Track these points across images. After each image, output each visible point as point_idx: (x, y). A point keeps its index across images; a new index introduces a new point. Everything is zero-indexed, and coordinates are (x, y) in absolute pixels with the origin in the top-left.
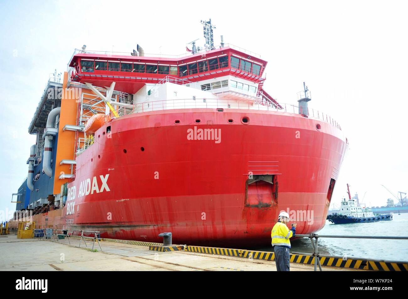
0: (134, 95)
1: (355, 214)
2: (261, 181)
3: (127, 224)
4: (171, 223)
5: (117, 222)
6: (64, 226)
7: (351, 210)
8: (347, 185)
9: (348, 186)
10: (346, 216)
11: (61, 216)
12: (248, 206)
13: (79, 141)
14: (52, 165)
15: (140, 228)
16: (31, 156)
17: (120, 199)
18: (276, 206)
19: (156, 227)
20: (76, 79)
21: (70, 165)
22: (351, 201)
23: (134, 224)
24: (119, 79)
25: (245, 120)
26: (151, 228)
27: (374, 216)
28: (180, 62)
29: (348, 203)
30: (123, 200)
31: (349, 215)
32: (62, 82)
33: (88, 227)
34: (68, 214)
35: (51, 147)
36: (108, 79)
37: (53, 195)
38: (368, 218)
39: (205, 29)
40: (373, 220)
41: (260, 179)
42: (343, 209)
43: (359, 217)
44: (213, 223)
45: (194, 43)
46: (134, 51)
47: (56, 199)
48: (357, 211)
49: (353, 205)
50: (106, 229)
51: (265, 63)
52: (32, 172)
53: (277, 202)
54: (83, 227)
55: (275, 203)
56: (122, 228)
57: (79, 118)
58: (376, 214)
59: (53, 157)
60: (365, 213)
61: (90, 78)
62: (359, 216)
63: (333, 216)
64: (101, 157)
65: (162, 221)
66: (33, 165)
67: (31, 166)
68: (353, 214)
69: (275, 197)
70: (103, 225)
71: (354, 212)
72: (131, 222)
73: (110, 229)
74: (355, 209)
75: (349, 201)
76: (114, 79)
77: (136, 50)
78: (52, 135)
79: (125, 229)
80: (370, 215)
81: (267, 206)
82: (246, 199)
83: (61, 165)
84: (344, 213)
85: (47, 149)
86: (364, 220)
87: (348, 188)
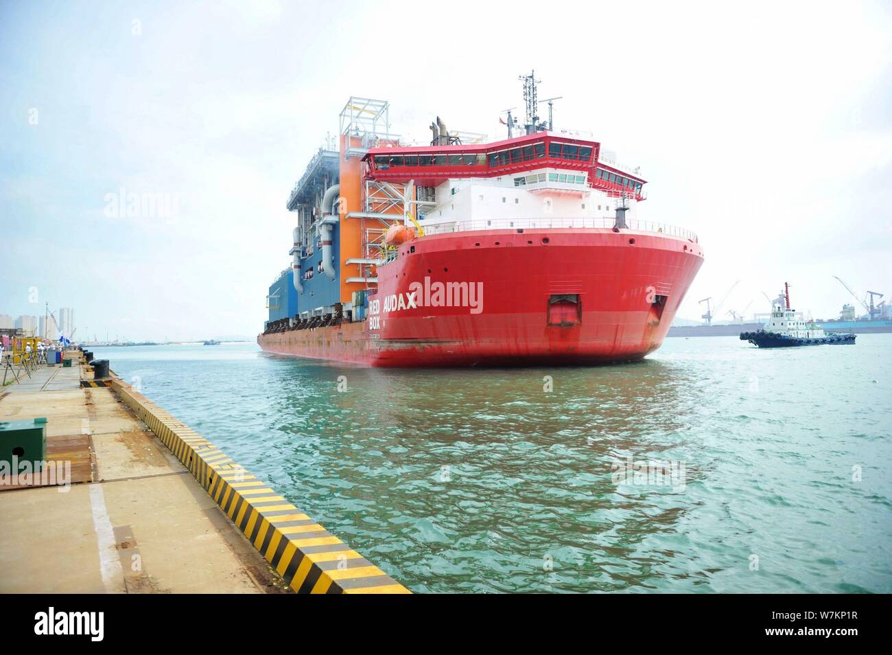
0: (436, 188)
1: (794, 331)
2: (564, 300)
3: (434, 340)
4: (476, 340)
5: (424, 338)
6: (367, 342)
7: (789, 327)
8: (786, 284)
9: (787, 287)
10: (779, 335)
11: (361, 330)
12: (550, 325)
13: (368, 232)
14: (335, 263)
15: (447, 344)
16: (295, 244)
17: (426, 315)
18: (580, 324)
19: (462, 343)
20: (369, 176)
21: (357, 264)
22: (790, 310)
23: (441, 340)
24: (417, 176)
25: (546, 240)
26: (457, 344)
27: (824, 336)
28: (488, 150)
29: (785, 315)
30: (429, 317)
31: (784, 333)
32: (338, 150)
33: (396, 342)
34: (371, 328)
35: (331, 239)
36: (405, 176)
37: (340, 304)
38: (815, 339)
39: (525, 87)
40: (824, 342)
41: (563, 298)
42: (774, 324)
43: (800, 337)
44: (516, 340)
45: (509, 113)
46: (433, 123)
47: (344, 309)
48: (797, 328)
49: (791, 318)
50: (414, 344)
51: (597, 145)
52: (299, 267)
53: (581, 321)
54: (391, 342)
55: (579, 323)
56: (429, 344)
57: (365, 200)
58: (828, 333)
59: (335, 252)
60: (810, 331)
61: (386, 177)
62: (801, 334)
63: (758, 335)
64: (407, 275)
65: (467, 337)
66: (299, 257)
67: (297, 259)
68: (791, 332)
69: (579, 316)
70: (411, 340)
71: (793, 330)
72: (437, 338)
73: (418, 344)
74: (796, 324)
75: (787, 310)
76: (412, 177)
77: (436, 123)
78: (331, 224)
79: (432, 344)
80: (819, 334)
81: (571, 325)
82: (548, 318)
83: (347, 265)
84: (776, 330)
85: (325, 243)
86: (808, 342)
87: (787, 288)
